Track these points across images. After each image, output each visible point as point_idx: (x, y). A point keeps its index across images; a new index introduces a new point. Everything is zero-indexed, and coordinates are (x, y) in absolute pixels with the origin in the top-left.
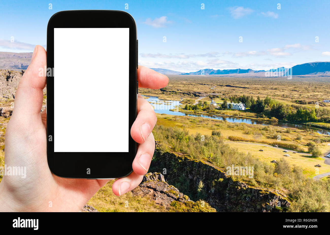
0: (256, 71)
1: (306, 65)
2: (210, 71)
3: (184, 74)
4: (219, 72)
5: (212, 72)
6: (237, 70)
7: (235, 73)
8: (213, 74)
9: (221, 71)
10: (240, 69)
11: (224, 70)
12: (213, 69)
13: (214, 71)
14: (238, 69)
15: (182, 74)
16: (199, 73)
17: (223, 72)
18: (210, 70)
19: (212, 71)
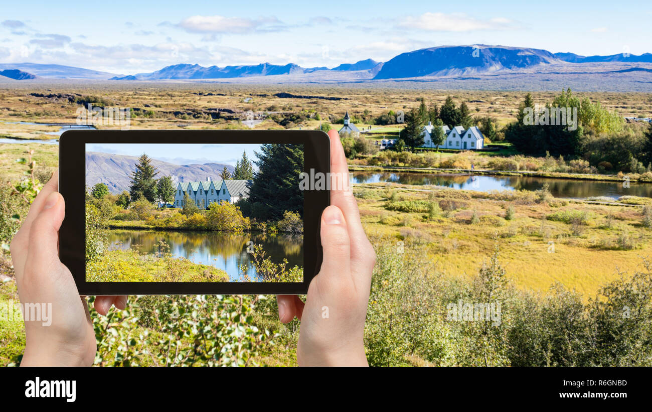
0: (307, 69)
1: (423, 54)
2: (193, 70)
3: (119, 77)
4: (214, 72)
5: (197, 71)
6: (261, 66)
7: (258, 73)
8: (200, 78)
9: (219, 70)
10: (267, 65)
11: (228, 68)
12: (199, 65)
13: (201, 71)
14: (263, 65)
15: (116, 78)
16: (162, 75)
17: (226, 72)
18: (190, 67)
19: (196, 69)
